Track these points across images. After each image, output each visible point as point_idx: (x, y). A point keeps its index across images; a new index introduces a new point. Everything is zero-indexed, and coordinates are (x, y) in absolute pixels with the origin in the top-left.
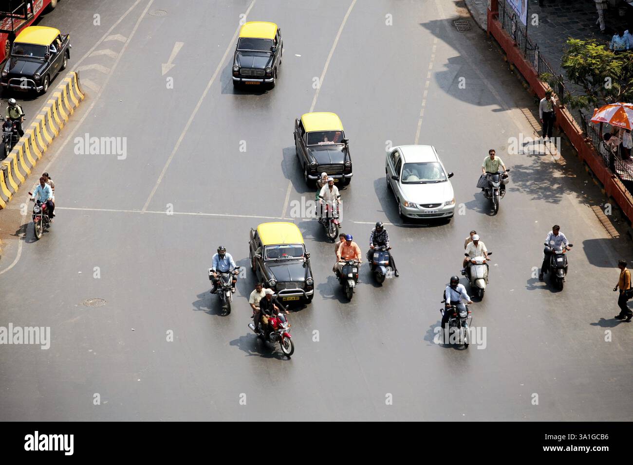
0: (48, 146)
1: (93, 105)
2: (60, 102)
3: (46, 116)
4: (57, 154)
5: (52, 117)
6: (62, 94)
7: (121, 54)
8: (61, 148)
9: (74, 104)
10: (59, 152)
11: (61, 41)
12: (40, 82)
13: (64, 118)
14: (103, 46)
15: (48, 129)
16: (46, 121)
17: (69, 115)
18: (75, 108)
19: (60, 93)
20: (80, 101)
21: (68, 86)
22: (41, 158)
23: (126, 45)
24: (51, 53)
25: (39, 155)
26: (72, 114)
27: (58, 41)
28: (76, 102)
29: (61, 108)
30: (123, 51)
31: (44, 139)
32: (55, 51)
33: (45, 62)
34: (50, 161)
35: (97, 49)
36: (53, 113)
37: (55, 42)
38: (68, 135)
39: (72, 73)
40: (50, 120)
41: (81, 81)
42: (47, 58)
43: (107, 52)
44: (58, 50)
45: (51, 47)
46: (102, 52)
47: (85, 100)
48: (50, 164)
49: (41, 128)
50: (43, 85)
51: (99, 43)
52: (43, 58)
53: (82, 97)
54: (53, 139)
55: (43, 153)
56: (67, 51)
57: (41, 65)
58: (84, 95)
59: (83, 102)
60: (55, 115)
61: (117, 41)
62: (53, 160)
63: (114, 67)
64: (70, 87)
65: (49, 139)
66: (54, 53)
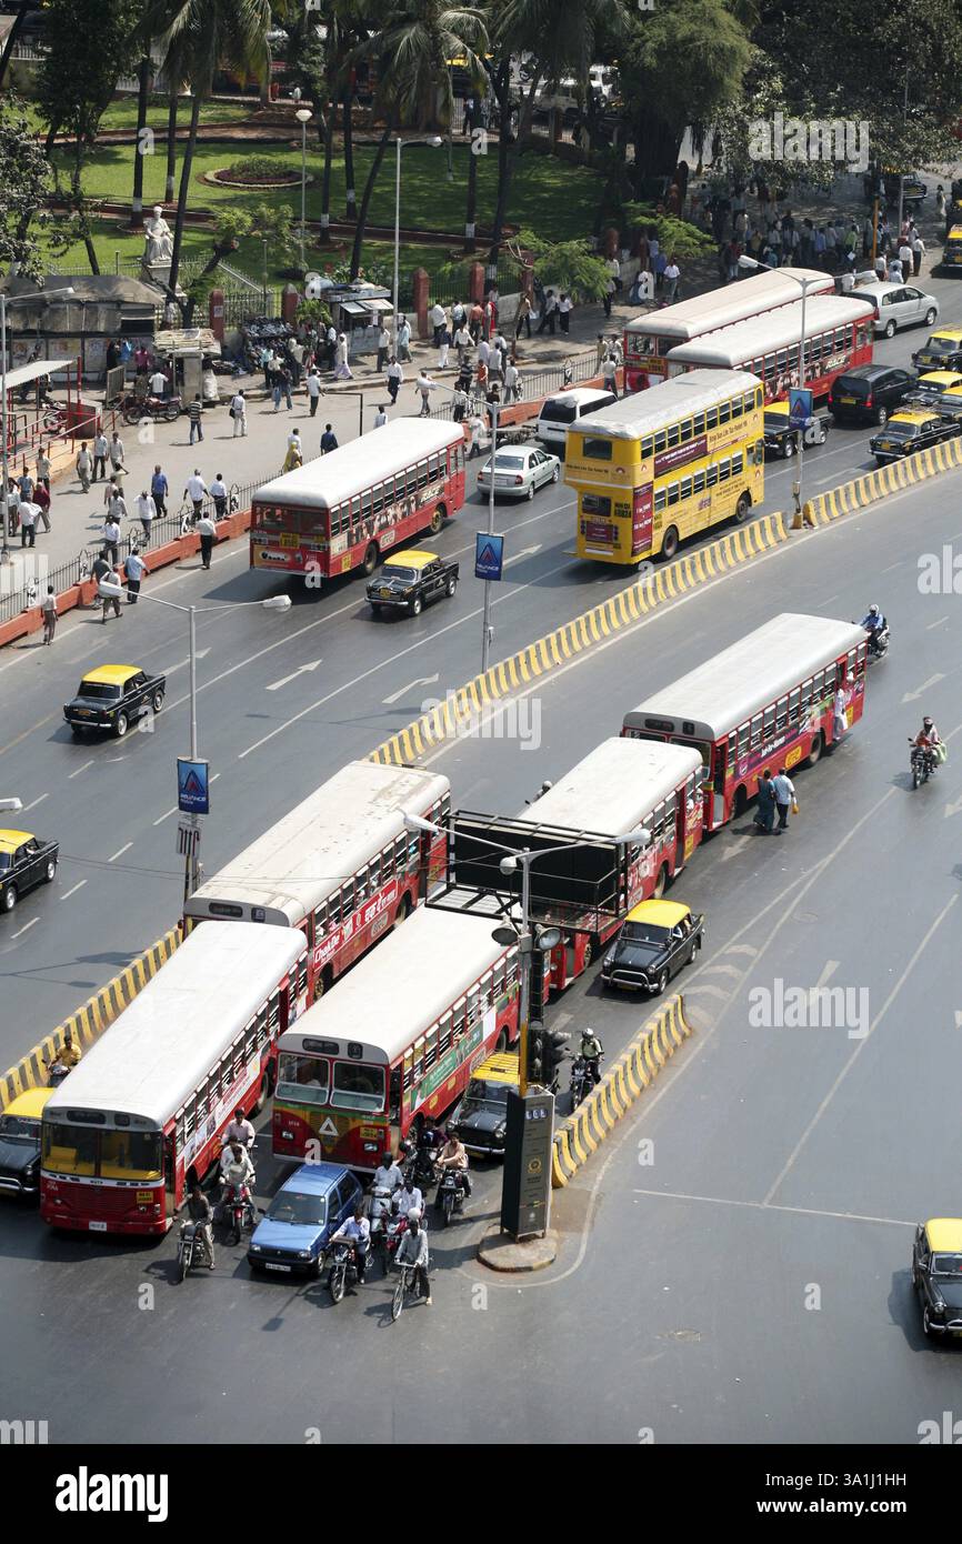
0: (633, 1100)
1: (701, 1044)
2: (655, 1037)
3: (634, 1057)
4: (645, 1113)
5: (643, 1058)
6: (659, 1026)
7: (747, 974)
8: (652, 1104)
9: (673, 1041)
10: (648, 1109)
11: (690, 922)
12: (655, 978)
13: (659, 1061)
14: (722, 960)
15: (635, 1075)
16: (634, 1063)
17: (667, 1057)
18: (676, 1047)
19: (656, 1025)
20: (684, 1036)
21: (668, 1015)
22: (623, 1116)
23: (756, 961)
24: (675, 938)
25: (620, 1112)
26: (671, 1055)
27: (686, 922)
28: (677, 1037)
29: (655, 1046)
30: (751, 968)
31: (628, 1089)
32: (681, 936)
33: (665, 950)
34: (634, 1122)
35: (712, 965)
36: (643, 1052)
37: (681, 924)
38: (663, 1086)
39: (676, 997)
40: (639, 1062)
41: (687, 1010)
42: (668, 945)
43: (729, 969)
44: (686, 935)
45: (675, 931)
46: (719, 969)
47: (691, 1036)
48: (634, 1126)
49: (625, 1074)
50: (659, 982)
51: (716, 955)
52: (662, 945)
53: (687, 1031)
54: (641, 1090)
55: (625, 1109)
56: (698, 937)
57: (657, 954)
58: (690, 1029)
59: (688, 1041)
60: (647, 1056)
61: (743, 955)
62: (639, 1120)
63: (738, 990)
64: (672, 1017)
65: (635, 1089)
66: (679, 940)
